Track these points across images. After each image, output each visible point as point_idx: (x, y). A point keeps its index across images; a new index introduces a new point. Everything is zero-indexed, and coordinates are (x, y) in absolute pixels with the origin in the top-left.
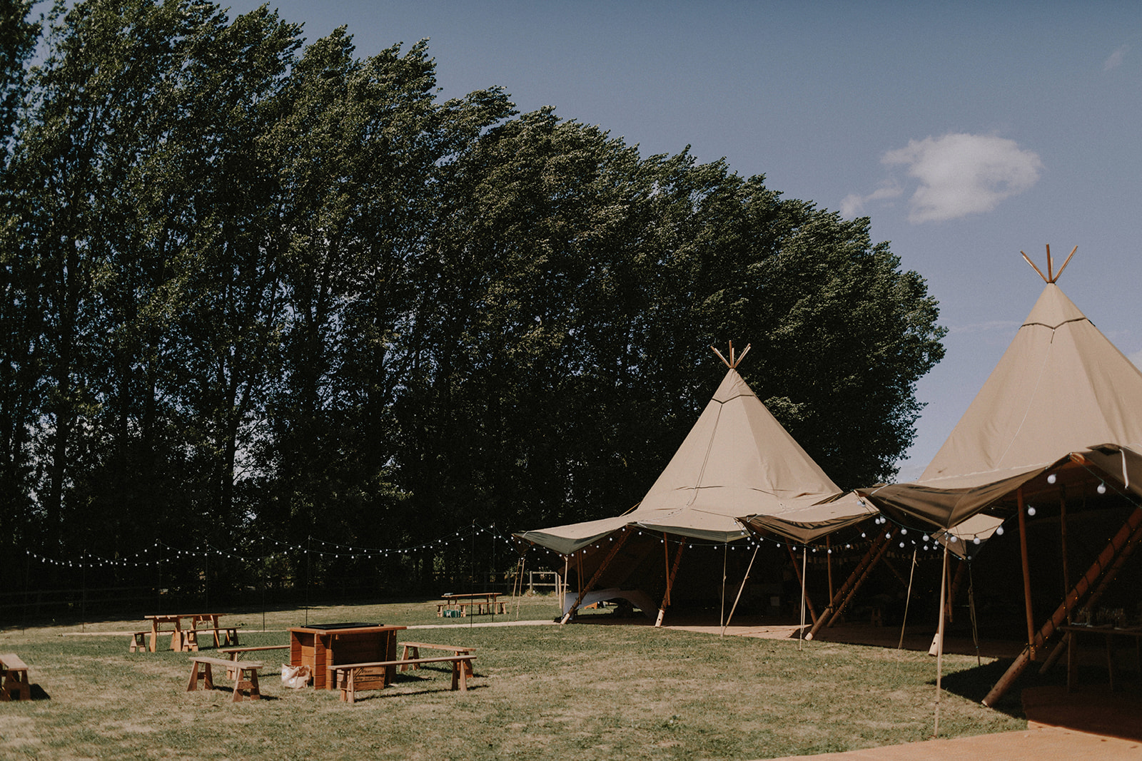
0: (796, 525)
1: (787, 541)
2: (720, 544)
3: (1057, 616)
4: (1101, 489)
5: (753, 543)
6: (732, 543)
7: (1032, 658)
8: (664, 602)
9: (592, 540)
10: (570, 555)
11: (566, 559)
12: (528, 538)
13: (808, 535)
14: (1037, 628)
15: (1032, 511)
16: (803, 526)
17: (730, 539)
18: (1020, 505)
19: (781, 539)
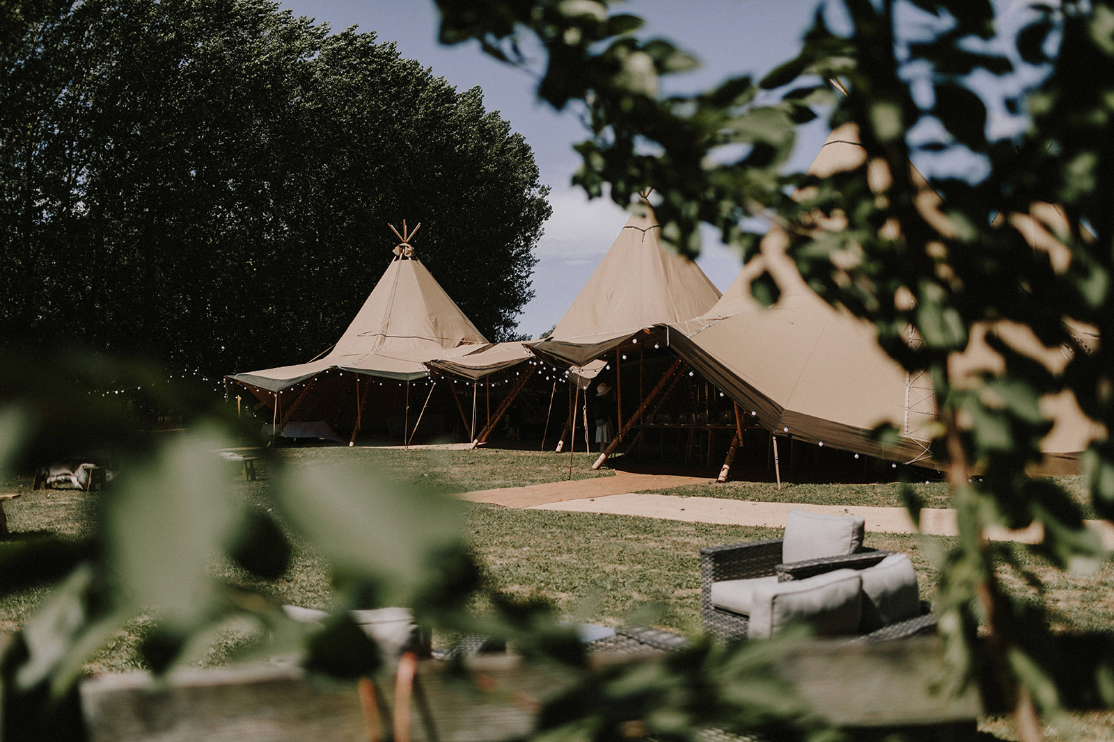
0: (470, 368)
1: (462, 379)
2: (404, 382)
3: (635, 417)
4: (657, 346)
5: (432, 381)
6: (412, 381)
7: (620, 441)
8: (355, 427)
9: (300, 380)
10: (279, 392)
11: (276, 396)
12: (238, 379)
13: (475, 375)
14: (623, 424)
15: (624, 357)
16: (475, 369)
17: (411, 378)
18: (618, 354)
19: (457, 377)
